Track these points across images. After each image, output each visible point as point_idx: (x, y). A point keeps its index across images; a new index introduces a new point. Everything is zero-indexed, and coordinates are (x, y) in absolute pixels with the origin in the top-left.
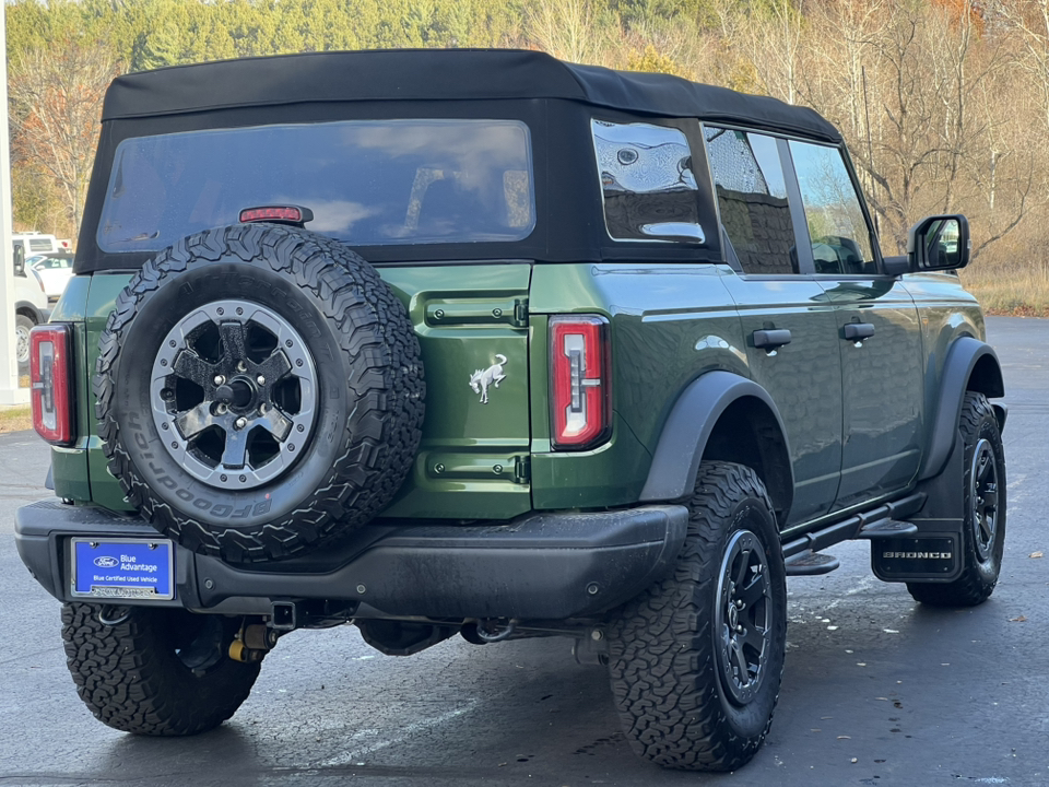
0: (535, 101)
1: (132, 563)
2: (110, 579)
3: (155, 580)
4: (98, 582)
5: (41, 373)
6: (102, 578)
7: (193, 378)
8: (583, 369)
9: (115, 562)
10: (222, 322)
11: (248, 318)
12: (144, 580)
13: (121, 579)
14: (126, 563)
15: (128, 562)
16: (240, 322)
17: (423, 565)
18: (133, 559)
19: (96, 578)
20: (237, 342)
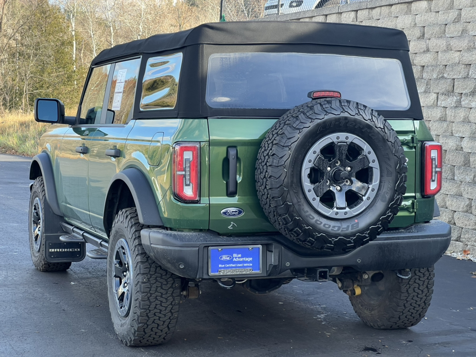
0: (401, 51)
1: (239, 258)
2: (228, 266)
3: (251, 265)
4: (221, 268)
5: (184, 167)
6: (223, 266)
7: (321, 168)
8: (436, 164)
9: (230, 257)
10: (338, 143)
11: (351, 141)
12: (245, 265)
13: (233, 265)
14: (236, 258)
15: (237, 257)
16: (346, 143)
17: (386, 248)
18: (240, 256)
19: (220, 266)
20: (343, 152)
